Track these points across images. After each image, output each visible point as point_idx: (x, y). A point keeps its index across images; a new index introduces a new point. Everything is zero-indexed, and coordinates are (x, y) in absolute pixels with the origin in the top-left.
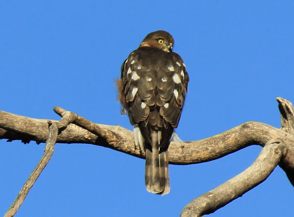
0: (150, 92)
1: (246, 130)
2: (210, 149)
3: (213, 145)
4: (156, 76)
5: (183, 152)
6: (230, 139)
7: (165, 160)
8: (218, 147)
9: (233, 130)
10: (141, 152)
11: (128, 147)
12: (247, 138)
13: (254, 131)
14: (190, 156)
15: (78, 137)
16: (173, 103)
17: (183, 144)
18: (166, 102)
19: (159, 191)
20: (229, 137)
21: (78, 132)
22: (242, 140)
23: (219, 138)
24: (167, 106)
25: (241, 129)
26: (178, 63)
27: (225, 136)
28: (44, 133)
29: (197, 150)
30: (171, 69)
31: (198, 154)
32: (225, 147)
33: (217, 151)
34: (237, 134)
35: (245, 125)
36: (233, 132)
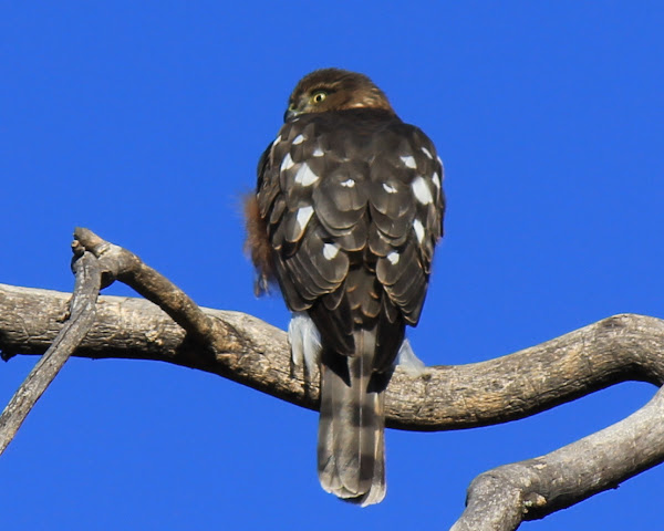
0: (352, 215)
1: (613, 334)
2: (506, 385)
3: (516, 375)
4: (367, 177)
5: (427, 393)
6: (567, 358)
7: (377, 410)
8: (531, 382)
9: (576, 334)
10: (306, 386)
11: (269, 370)
12: (614, 355)
13: (638, 336)
14: (448, 403)
15: (127, 336)
16: (411, 255)
17: (427, 371)
18: (394, 249)
19: (355, 492)
20: (564, 354)
21: (128, 324)
22: (601, 361)
23: (533, 355)
24: (394, 258)
25: (599, 331)
26: (425, 151)
27: (551, 350)
28: (27, 322)
29: (469, 387)
30: (410, 162)
31: (468, 400)
32: (550, 382)
33: (528, 392)
34: (587, 344)
35: (610, 321)
36: (575, 341)
